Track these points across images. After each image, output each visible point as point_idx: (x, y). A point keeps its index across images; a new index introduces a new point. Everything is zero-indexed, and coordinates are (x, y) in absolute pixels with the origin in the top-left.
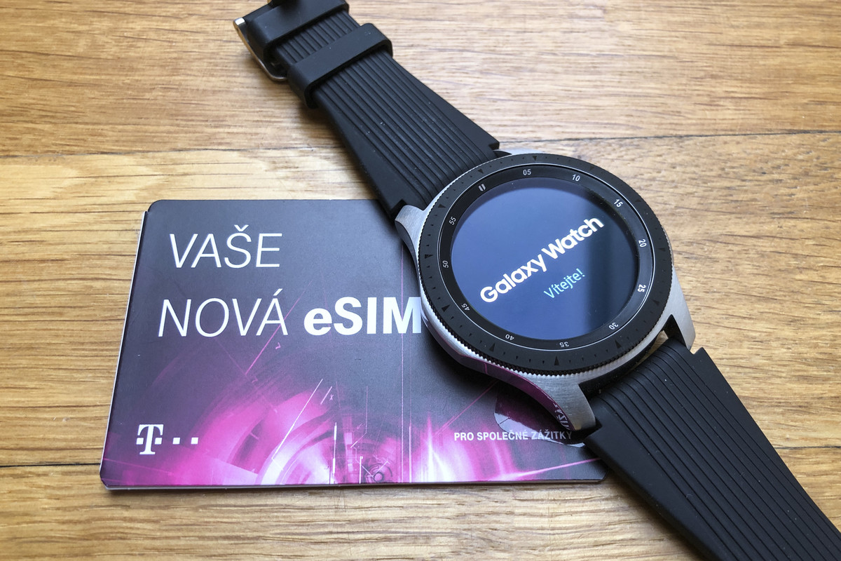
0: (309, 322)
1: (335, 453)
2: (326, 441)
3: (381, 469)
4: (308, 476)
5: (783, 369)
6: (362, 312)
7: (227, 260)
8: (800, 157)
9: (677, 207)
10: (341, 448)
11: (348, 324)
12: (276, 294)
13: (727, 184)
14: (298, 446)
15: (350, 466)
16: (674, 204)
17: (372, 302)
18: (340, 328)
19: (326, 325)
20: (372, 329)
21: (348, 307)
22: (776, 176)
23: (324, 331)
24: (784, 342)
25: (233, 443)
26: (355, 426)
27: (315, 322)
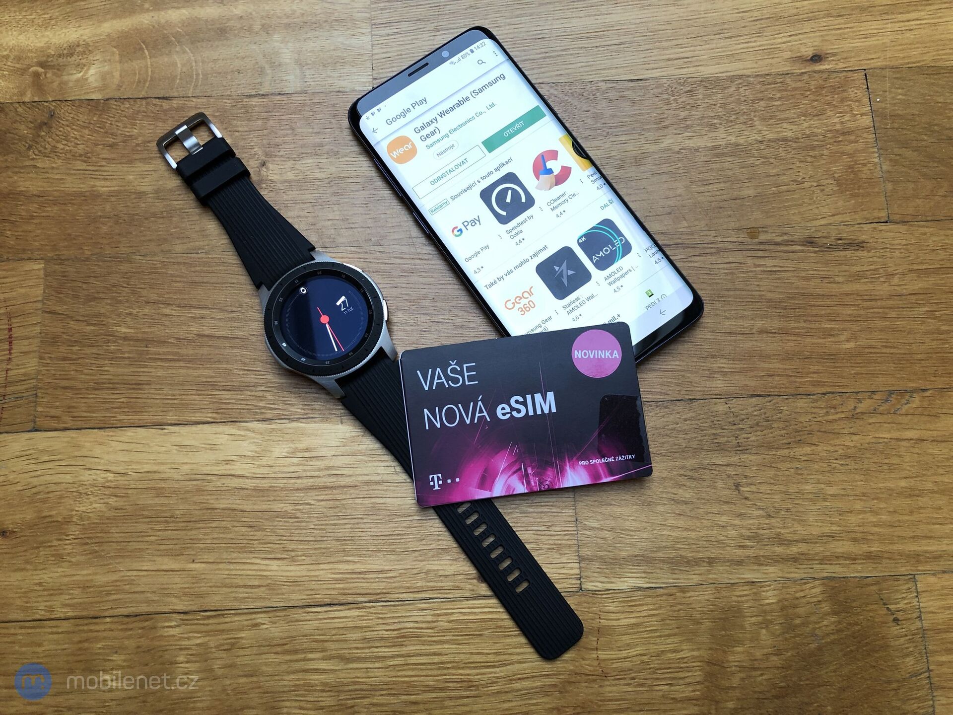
0: (499, 412)
1: (525, 478)
2: (519, 472)
3: (547, 483)
4: (514, 490)
5: (732, 542)
6: (524, 404)
7: (450, 382)
8: (755, 413)
9: (686, 447)
10: (527, 475)
11: (519, 411)
12: (480, 399)
13: (714, 431)
14: (506, 477)
15: (533, 483)
16: (684, 445)
17: (529, 397)
18: (515, 413)
19: (508, 413)
20: (531, 413)
21: (517, 402)
22: (741, 426)
23: (508, 416)
24: (734, 527)
25: (476, 479)
26: (531, 463)
27: (501, 412)
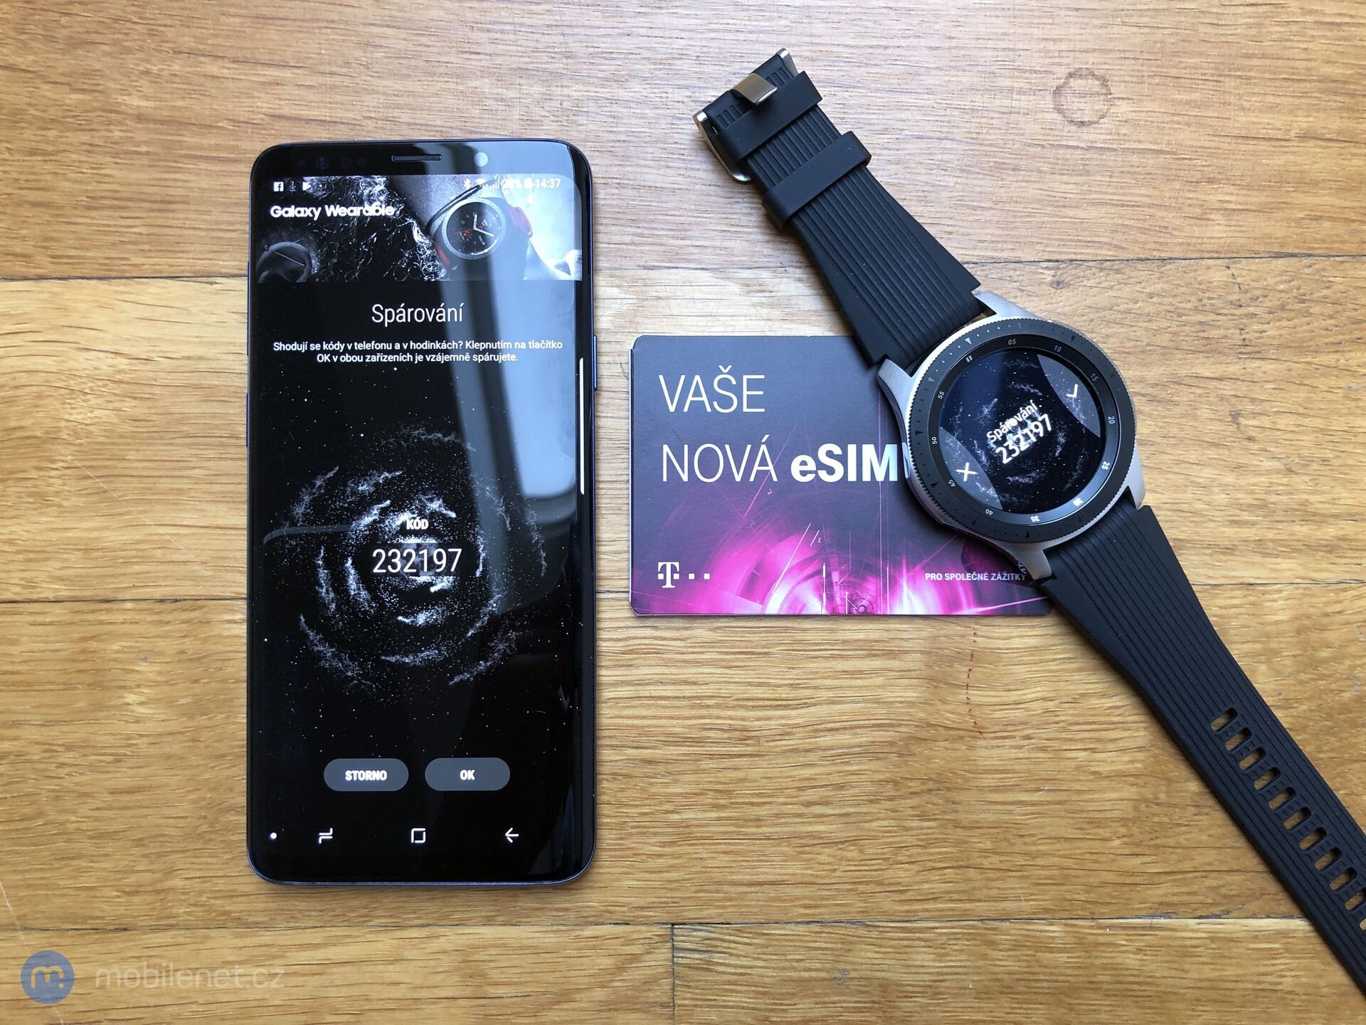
0: (796, 468)
1: (825, 588)
2: (816, 577)
3: (864, 602)
4: (801, 610)
6: (843, 459)
7: (715, 404)
10: (830, 584)
11: (831, 471)
12: (764, 440)
14: (793, 582)
15: (838, 600)
17: (852, 449)
18: (823, 475)
19: (811, 472)
20: (852, 477)
21: (830, 454)
23: (810, 477)
25: (739, 579)
26: (840, 566)
27: (801, 468)
